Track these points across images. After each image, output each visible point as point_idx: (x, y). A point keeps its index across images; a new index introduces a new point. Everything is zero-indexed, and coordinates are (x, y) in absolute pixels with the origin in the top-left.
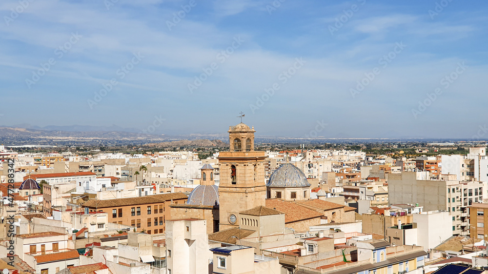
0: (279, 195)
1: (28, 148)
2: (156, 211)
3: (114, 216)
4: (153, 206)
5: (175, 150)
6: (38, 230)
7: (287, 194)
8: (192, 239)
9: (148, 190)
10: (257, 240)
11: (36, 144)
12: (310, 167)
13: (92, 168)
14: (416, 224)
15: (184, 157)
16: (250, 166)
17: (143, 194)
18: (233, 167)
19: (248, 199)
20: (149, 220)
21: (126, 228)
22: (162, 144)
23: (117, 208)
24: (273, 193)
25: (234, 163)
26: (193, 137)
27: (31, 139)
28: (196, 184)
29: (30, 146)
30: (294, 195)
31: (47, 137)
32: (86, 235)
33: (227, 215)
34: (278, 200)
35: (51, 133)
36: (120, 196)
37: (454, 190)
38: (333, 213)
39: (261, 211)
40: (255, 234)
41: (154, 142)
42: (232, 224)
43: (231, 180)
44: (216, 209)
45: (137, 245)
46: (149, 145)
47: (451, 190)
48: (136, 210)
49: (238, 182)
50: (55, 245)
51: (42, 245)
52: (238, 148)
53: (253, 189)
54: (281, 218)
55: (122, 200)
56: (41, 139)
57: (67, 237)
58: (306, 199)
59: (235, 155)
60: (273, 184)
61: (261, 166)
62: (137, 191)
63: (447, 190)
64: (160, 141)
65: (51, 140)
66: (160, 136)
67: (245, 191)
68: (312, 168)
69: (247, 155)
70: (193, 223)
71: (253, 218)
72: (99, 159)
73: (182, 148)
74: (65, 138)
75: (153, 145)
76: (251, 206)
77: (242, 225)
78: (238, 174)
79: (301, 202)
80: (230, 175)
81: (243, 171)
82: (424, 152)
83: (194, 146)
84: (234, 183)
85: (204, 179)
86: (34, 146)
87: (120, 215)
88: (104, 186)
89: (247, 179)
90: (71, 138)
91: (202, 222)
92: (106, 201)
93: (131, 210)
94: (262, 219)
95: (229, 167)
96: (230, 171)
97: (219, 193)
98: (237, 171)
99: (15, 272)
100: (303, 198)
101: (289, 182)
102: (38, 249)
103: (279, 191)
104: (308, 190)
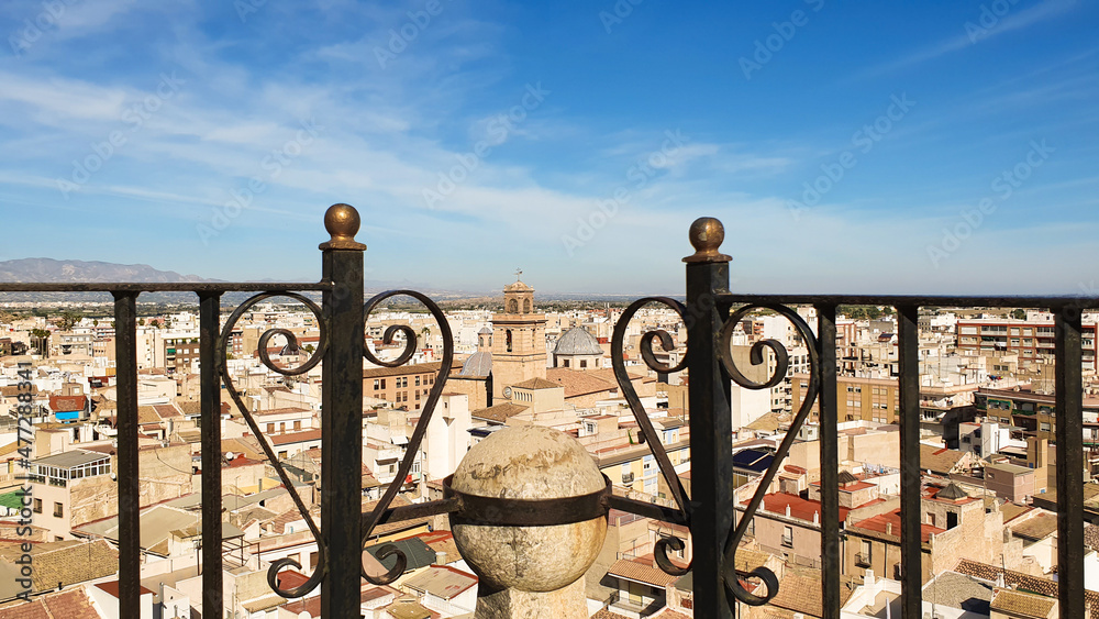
0: (567, 363)
2: (425, 382)
3: (376, 387)
4: (421, 376)
5: (472, 308)
6: (280, 405)
7: (575, 363)
8: (451, 417)
10: (531, 418)
16: (528, 330)
18: (509, 332)
19: (525, 370)
20: (417, 392)
23: (380, 379)
24: (561, 361)
25: (510, 327)
26: (495, 294)
28: (474, 351)
30: (584, 364)
33: (501, 388)
34: (566, 370)
39: (538, 384)
40: (529, 411)
41: (450, 299)
42: (507, 398)
43: (506, 348)
44: (489, 381)
45: (387, 424)
48: (402, 381)
49: (513, 349)
50: (297, 423)
51: (282, 424)
52: (515, 311)
53: (532, 358)
54: (560, 392)
57: (310, 414)
58: (598, 368)
59: (510, 318)
60: (560, 351)
61: (541, 331)
64: (456, 298)
66: (458, 293)
67: (522, 359)
69: (525, 318)
70: (450, 398)
71: (526, 391)
72: (378, 319)
73: (481, 307)
75: (448, 302)
76: (529, 376)
77: (515, 401)
78: (513, 341)
79: (590, 372)
80: (505, 341)
81: (519, 337)
83: (495, 304)
84: (509, 351)
85: (482, 345)
87: (383, 387)
89: (524, 345)
91: (463, 397)
93: (397, 381)
94: (537, 393)
95: (504, 332)
96: (506, 337)
97: (494, 363)
98: (513, 337)
99: (241, 456)
100: (594, 367)
101: (578, 349)
102: (277, 427)
103: (566, 358)
104: (600, 357)
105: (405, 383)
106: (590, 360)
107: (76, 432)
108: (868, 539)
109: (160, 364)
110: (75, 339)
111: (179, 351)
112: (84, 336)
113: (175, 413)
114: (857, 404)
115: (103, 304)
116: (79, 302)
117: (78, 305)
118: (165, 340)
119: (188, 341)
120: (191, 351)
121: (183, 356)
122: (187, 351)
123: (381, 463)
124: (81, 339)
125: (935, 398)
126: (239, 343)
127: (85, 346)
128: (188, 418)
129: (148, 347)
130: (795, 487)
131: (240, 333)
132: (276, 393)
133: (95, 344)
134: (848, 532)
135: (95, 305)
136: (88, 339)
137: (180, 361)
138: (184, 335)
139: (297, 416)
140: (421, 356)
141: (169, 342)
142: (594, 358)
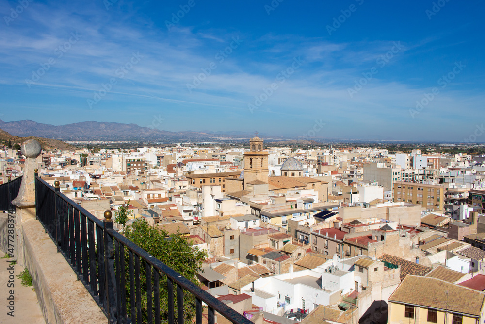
0: (286, 174)
1: (205, 144)
3: (201, 182)
4: (222, 178)
6: (155, 188)
7: (289, 174)
8: (213, 194)
9: (221, 170)
10: (252, 197)
11: (211, 142)
12: (334, 159)
13: (219, 157)
14: (358, 191)
15: (276, 151)
16: (259, 159)
17: (219, 172)
18: (251, 159)
19: (257, 176)
21: (196, 188)
22: (279, 142)
23: (203, 179)
24: (283, 173)
25: (251, 157)
27: (209, 139)
29: (206, 143)
30: (293, 174)
31: (217, 138)
32: (175, 191)
34: (285, 177)
35: (219, 136)
36: (205, 173)
37: (396, 174)
38: (313, 185)
39: (256, 182)
40: (252, 194)
41: (276, 141)
43: (250, 166)
44: (243, 180)
46: (273, 143)
47: (395, 174)
48: (213, 180)
49: (253, 167)
50: (159, 195)
51: (153, 195)
53: (260, 171)
54: (266, 186)
55: (206, 174)
56: (214, 139)
57: (164, 192)
58: (300, 177)
61: (266, 159)
62: (216, 170)
63: (392, 174)
65: (219, 140)
67: (256, 171)
68: (336, 159)
69: (258, 153)
70: (213, 187)
71: (251, 185)
74: (227, 139)
77: (247, 189)
78: (253, 163)
79: (296, 178)
80: (249, 163)
81: (255, 162)
82: (432, 150)
84: (251, 168)
86: (209, 143)
87: (204, 182)
88: (200, 167)
89: (257, 165)
90: (230, 139)
91: (219, 186)
92: (197, 175)
93: (210, 180)
94: (255, 186)
95: (249, 159)
96: (250, 161)
97: (245, 173)
98: (253, 162)
99: (131, 205)
100: (299, 176)
101: (291, 168)
102: (151, 196)
103: (285, 172)
104: (302, 172)
105: (214, 181)
106: (297, 173)
107: (76, 194)
108: (350, 245)
109: (124, 170)
110: (95, 159)
111: (132, 165)
112: (98, 157)
113: (118, 190)
114: (421, 196)
115: (116, 142)
116: (106, 141)
117: (106, 143)
118: (127, 160)
119: (136, 160)
120: (137, 165)
121: (133, 167)
122: (135, 165)
123: (185, 211)
124: (97, 159)
125: (454, 194)
126: (162, 162)
127: (99, 161)
128: (122, 192)
129: (120, 162)
130: (338, 226)
131: (163, 157)
132: (154, 182)
133: (102, 161)
134: (344, 242)
135: (113, 142)
136: (100, 159)
137: (132, 169)
138: (135, 158)
139: (159, 192)
140: (223, 169)
141: (128, 160)
142: (298, 172)
